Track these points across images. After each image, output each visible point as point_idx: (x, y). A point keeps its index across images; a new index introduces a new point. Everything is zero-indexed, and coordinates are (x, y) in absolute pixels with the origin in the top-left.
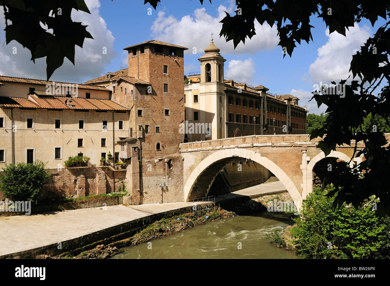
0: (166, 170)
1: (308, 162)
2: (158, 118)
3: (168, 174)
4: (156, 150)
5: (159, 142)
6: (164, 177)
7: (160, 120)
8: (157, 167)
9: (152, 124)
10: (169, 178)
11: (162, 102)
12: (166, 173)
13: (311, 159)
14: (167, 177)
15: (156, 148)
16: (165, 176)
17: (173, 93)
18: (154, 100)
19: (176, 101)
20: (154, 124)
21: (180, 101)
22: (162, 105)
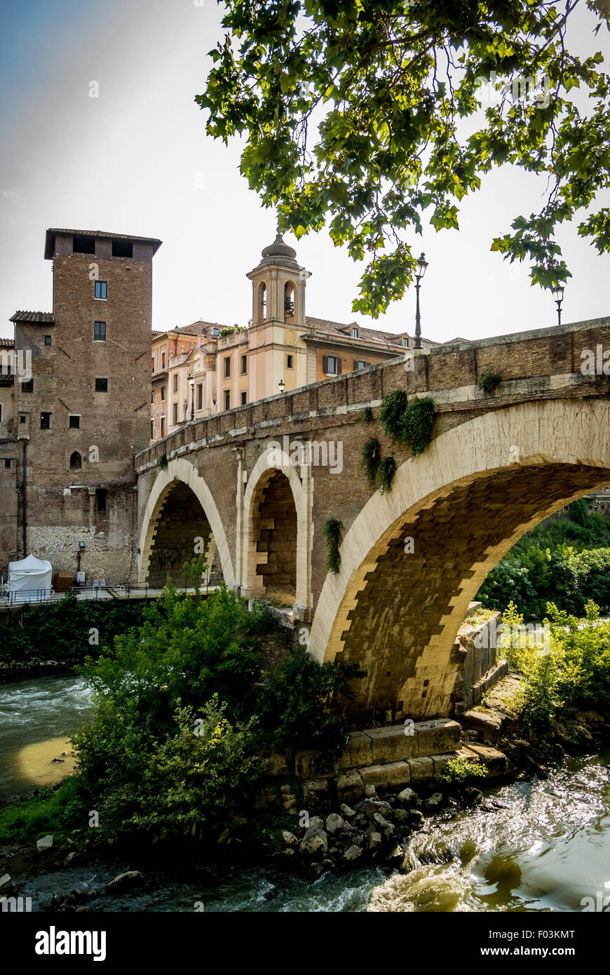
0: (92, 512)
1: (246, 484)
2: (75, 398)
3: (95, 523)
4: (67, 468)
5: (75, 450)
6: (86, 530)
7: (80, 400)
8: (67, 505)
9: (58, 411)
10: (97, 532)
11: (89, 361)
12: (91, 520)
13: (248, 477)
14: (93, 529)
15: (68, 464)
16: (87, 526)
17: (120, 341)
18: (66, 358)
19: (128, 359)
20: (65, 410)
21: (137, 359)
22: (88, 368)
